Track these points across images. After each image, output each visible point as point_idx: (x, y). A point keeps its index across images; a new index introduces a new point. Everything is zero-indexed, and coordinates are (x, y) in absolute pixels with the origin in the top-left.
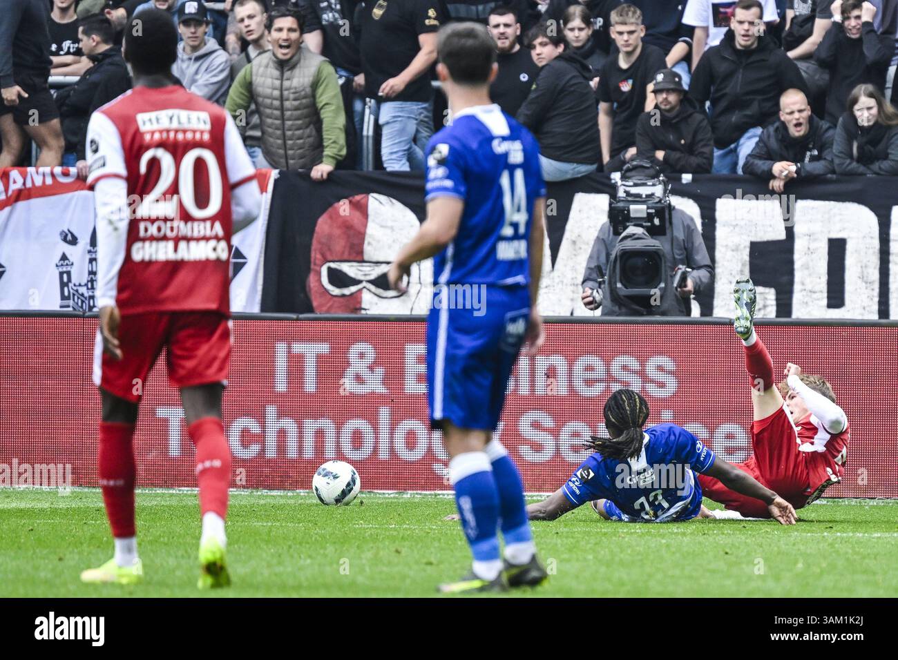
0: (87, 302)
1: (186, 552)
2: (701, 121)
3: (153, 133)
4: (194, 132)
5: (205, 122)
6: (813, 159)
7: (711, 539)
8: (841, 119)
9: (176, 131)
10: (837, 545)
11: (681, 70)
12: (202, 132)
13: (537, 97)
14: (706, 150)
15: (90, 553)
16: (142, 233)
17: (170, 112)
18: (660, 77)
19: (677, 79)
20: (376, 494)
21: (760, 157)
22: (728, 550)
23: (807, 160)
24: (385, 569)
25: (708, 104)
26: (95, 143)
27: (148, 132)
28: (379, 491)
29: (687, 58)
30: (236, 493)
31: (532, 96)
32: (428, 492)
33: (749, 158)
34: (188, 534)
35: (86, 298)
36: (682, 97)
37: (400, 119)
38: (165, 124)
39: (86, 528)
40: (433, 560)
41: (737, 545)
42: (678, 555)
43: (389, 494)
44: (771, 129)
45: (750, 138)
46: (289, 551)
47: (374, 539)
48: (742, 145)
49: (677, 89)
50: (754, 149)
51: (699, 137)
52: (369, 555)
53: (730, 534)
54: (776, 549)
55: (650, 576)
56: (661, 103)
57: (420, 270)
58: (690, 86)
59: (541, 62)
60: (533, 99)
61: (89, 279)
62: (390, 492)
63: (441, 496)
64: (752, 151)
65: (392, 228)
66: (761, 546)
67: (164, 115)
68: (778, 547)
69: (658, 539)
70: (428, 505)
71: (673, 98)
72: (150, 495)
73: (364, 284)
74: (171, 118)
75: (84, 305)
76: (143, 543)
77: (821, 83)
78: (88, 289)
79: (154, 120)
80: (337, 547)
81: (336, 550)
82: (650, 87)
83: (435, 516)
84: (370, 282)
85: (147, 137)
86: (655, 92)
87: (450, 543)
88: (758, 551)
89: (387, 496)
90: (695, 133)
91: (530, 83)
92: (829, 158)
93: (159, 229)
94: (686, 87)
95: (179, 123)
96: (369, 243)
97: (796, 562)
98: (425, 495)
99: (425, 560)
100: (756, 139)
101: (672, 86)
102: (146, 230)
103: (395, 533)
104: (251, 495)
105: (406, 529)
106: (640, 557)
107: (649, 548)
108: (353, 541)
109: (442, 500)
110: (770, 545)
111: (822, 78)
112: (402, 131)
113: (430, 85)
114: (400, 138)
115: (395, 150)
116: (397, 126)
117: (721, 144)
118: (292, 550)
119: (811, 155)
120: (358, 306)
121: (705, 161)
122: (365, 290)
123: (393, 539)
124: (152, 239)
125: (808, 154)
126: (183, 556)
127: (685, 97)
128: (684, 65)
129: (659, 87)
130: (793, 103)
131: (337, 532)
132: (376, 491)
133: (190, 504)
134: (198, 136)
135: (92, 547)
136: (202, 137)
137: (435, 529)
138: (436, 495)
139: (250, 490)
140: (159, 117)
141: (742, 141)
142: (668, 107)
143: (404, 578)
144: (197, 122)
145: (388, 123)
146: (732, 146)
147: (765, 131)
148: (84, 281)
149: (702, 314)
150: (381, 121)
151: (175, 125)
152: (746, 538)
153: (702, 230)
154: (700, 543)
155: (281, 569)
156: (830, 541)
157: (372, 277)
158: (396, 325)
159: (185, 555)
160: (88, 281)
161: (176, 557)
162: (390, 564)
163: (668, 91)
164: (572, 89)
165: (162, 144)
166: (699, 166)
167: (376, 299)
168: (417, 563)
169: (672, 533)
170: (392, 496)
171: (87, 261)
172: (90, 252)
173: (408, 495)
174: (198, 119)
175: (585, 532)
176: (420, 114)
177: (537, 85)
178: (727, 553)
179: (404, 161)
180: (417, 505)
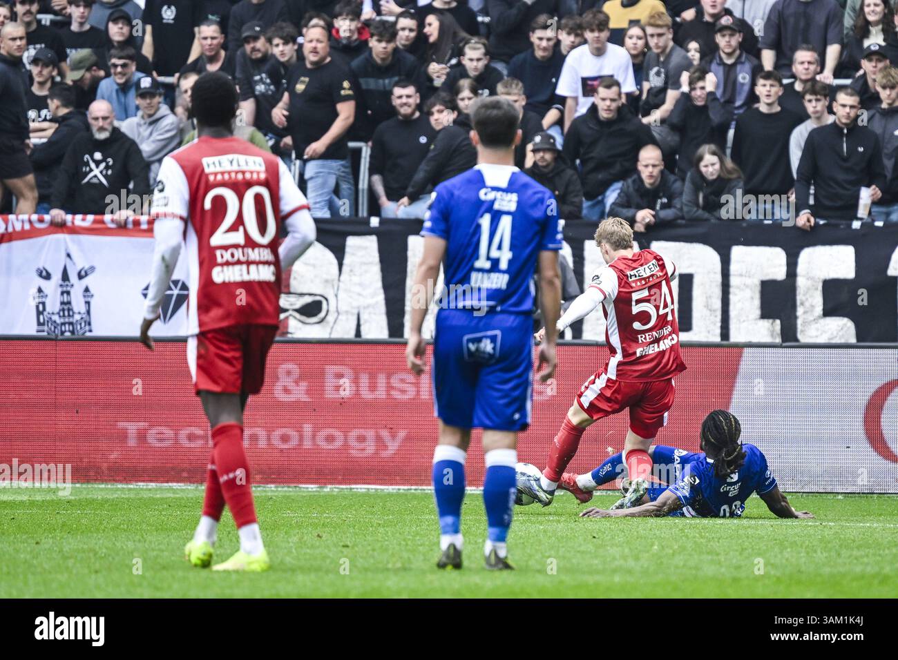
0: (59, 328)
1: (142, 537)
2: (572, 176)
3: (216, 174)
4: (252, 172)
5: (260, 165)
6: (664, 206)
7: (581, 525)
8: (689, 174)
9: (237, 172)
10: (686, 531)
11: (555, 133)
12: (258, 173)
13: (435, 156)
14: (576, 200)
15: (62, 538)
16: (219, 260)
17: (230, 157)
18: (538, 139)
19: (552, 141)
20: (300, 488)
21: (623, 206)
22: (595, 535)
23: (658, 207)
24: (308, 551)
25: (578, 162)
26: (162, 183)
27: (212, 174)
28: (304, 486)
29: (560, 122)
30: (184, 488)
31: (431, 155)
32: (344, 487)
33: (613, 206)
34: (143, 522)
35: (58, 325)
36: (556, 155)
37: (321, 174)
38: (227, 167)
39: (58, 516)
40: (349, 544)
41: (603, 530)
42: (553, 538)
43: (312, 488)
44: (630, 181)
45: (614, 191)
46: (228, 536)
47: (299, 526)
48: (608, 196)
49: (552, 148)
50: (617, 198)
51: (571, 188)
52: (295, 539)
53: (596, 521)
54: (635, 533)
55: (530, 556)
56: (539, 160)
57: (337, 300)
58: (564, 146)
59: (438, 126)
60: (432, 157)
61: (61, 308)
62: (313, 486)
63: (355, 490)
64: (616, 200)
65: (314, 266)
66: (623, 531)
67: (225, 159)
68: (637, 532)
69: (537, 525)
70: (345, 497)
71: (548, 156)
72: (112, 489)
73: (290, 312)
74: (231, 162)
75: (56, 330)
76: (106, 530)
77: (672, 144)
78: (60, 316)
79: (217, 164)
80: (268, 532)
81: (268, 535)
82: (530, 147)
83: (351, 506)
84: (296, 310)
85: (212, 178)
86: (534, 151)
87: (363, 528)
88: (620, 536)
89: (310, 490)
90: (567, 186)
91: (428, 144)
92: (678, 206)
93: (233, 255)
94: (559, 146)
95: (239, 165)
96: (295, 278)
97: (652, 545)
98: (342, 489)
99: (342, 544)
100: (618, 191)
101: (547, 146)
102: (222, 257)
103: (317, 521)
104: (196, 489)
105: (327, 518)
106: (522, 541)
107: (529, 533)
108: (282, 528)
109: (356, 494)
110: (630, 530)
111: (673, 139)
112: (324, 185)
113: (346, 145)
114: (322, 190)
115: (318, 200)
116: (319, 181)
117: (589, 196)
118: (230, 535)
119: (661, 203)
120: (285, 331)
121: (575, 209)
122: (291, 318)
123: (315, 526)
124: (228, 264)
125: (659, 201)
126: (140, 541)
127: (558, 156)
128: (557, 128)
129: (536, 147)
130: (649, 158)
131: (268, 520)
132: (301, 486)
133: (145, 496)
134: (255, 176)
135: (63, 533)
136: (258, 176)
137: (350, 518)
138: (351, 489)
139: (195, 485)
140: (221, 161)
141: (608, 193)
142: (544, 164)
143: (324, 558)
144: (254, 165)
145: (311, 178)
146: (600, 198)
147: (625, 183)
148: (57, 310)
149: (574, 337)
150: (307, 176)
151: (235, 167)
152: (610, 525)
153: (574, 266)
154: (572, 529)
155: (222, 551)
156: (680, 527)
157: (298, 306)
158: (316, 346)
159: (142, 539)
160: (60, 310)
161: (134, 541)
162: (312, 547)
163: (544, 150)
164: (464, 149)
165: (223, 184)
166: (570, 213)
167: (300, 325)
168: (335, 545)
169: (549, 521)
170: (314, 490)
171: (59, 293)
172: (61, 286)
173: (328, 488)
174: (255, 163)
175: (476, 520)
176: (339, 170)
177: (435, 145)
178: (594, 537)
179: (326, 209)
180: (334, 498)
